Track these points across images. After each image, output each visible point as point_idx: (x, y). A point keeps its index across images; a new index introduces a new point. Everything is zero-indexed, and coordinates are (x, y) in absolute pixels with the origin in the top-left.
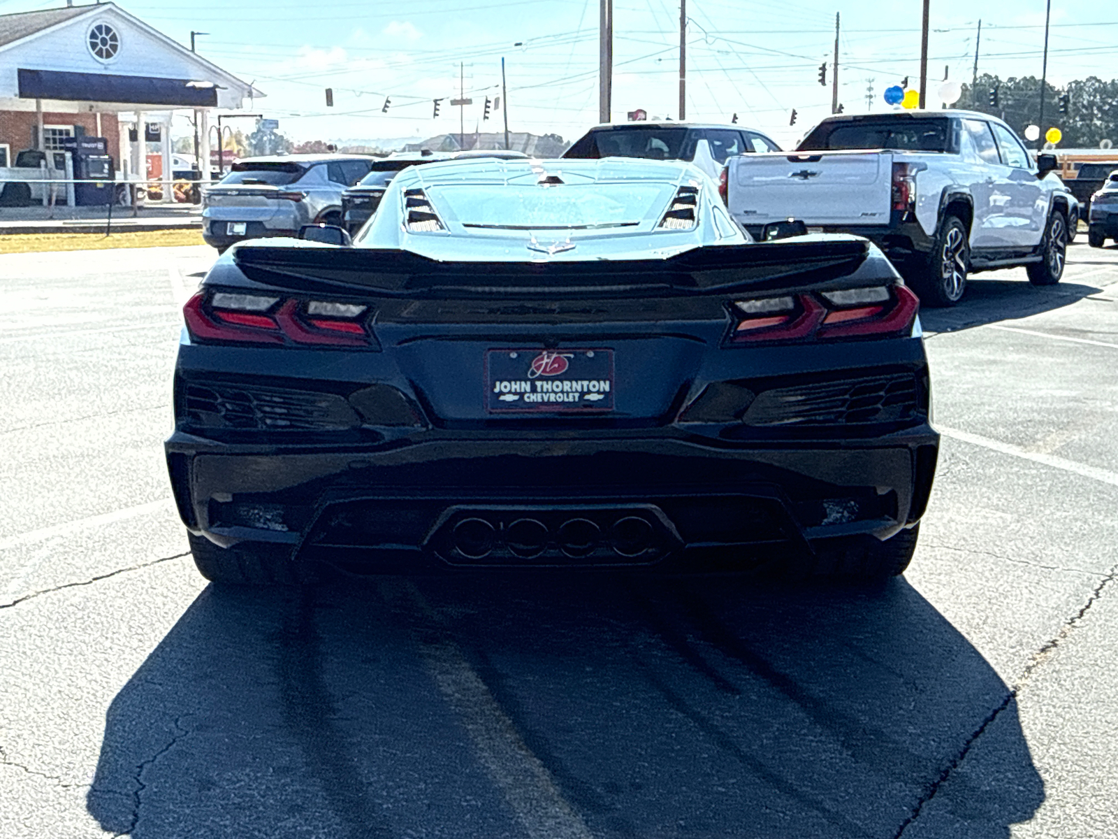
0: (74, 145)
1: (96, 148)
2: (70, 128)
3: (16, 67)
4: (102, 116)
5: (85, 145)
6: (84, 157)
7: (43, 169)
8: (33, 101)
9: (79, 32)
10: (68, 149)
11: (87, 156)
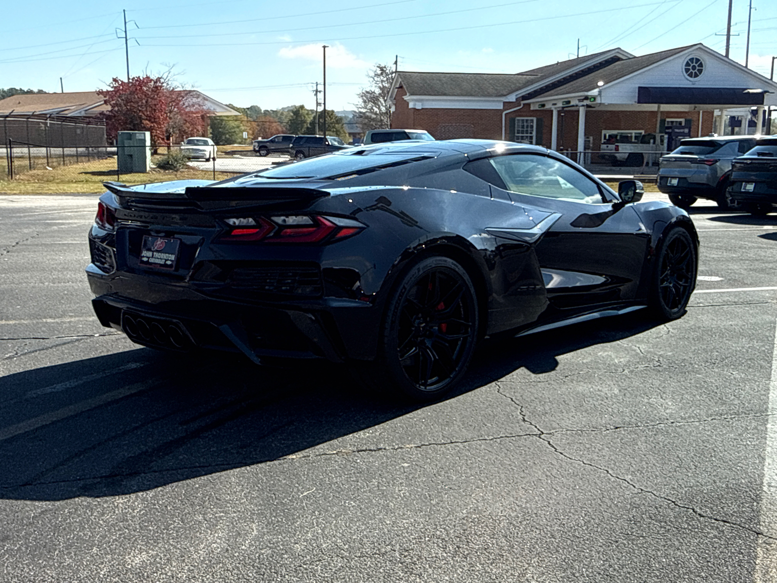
0: (670, 131)
1: (684, 132)
2: (682, 120)
3: (637, 86)
4: (703, 112)
5: (677, 130)
6: (674, 137)
7: (651, 144)
8: (656, 105)
9: (678, 65)
10: (666, 133)
11: (677, 137)
